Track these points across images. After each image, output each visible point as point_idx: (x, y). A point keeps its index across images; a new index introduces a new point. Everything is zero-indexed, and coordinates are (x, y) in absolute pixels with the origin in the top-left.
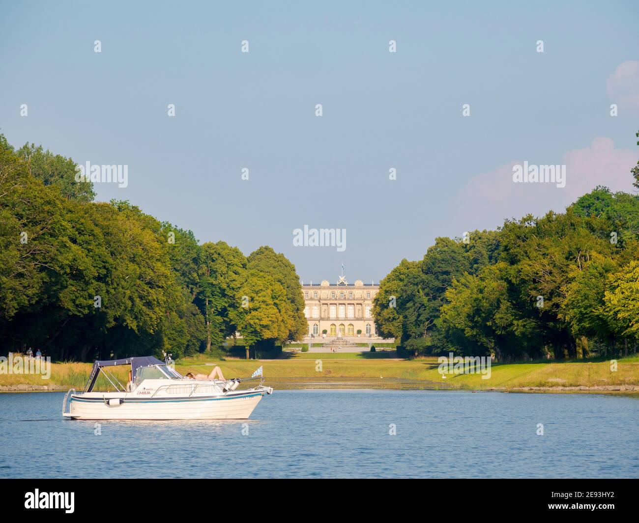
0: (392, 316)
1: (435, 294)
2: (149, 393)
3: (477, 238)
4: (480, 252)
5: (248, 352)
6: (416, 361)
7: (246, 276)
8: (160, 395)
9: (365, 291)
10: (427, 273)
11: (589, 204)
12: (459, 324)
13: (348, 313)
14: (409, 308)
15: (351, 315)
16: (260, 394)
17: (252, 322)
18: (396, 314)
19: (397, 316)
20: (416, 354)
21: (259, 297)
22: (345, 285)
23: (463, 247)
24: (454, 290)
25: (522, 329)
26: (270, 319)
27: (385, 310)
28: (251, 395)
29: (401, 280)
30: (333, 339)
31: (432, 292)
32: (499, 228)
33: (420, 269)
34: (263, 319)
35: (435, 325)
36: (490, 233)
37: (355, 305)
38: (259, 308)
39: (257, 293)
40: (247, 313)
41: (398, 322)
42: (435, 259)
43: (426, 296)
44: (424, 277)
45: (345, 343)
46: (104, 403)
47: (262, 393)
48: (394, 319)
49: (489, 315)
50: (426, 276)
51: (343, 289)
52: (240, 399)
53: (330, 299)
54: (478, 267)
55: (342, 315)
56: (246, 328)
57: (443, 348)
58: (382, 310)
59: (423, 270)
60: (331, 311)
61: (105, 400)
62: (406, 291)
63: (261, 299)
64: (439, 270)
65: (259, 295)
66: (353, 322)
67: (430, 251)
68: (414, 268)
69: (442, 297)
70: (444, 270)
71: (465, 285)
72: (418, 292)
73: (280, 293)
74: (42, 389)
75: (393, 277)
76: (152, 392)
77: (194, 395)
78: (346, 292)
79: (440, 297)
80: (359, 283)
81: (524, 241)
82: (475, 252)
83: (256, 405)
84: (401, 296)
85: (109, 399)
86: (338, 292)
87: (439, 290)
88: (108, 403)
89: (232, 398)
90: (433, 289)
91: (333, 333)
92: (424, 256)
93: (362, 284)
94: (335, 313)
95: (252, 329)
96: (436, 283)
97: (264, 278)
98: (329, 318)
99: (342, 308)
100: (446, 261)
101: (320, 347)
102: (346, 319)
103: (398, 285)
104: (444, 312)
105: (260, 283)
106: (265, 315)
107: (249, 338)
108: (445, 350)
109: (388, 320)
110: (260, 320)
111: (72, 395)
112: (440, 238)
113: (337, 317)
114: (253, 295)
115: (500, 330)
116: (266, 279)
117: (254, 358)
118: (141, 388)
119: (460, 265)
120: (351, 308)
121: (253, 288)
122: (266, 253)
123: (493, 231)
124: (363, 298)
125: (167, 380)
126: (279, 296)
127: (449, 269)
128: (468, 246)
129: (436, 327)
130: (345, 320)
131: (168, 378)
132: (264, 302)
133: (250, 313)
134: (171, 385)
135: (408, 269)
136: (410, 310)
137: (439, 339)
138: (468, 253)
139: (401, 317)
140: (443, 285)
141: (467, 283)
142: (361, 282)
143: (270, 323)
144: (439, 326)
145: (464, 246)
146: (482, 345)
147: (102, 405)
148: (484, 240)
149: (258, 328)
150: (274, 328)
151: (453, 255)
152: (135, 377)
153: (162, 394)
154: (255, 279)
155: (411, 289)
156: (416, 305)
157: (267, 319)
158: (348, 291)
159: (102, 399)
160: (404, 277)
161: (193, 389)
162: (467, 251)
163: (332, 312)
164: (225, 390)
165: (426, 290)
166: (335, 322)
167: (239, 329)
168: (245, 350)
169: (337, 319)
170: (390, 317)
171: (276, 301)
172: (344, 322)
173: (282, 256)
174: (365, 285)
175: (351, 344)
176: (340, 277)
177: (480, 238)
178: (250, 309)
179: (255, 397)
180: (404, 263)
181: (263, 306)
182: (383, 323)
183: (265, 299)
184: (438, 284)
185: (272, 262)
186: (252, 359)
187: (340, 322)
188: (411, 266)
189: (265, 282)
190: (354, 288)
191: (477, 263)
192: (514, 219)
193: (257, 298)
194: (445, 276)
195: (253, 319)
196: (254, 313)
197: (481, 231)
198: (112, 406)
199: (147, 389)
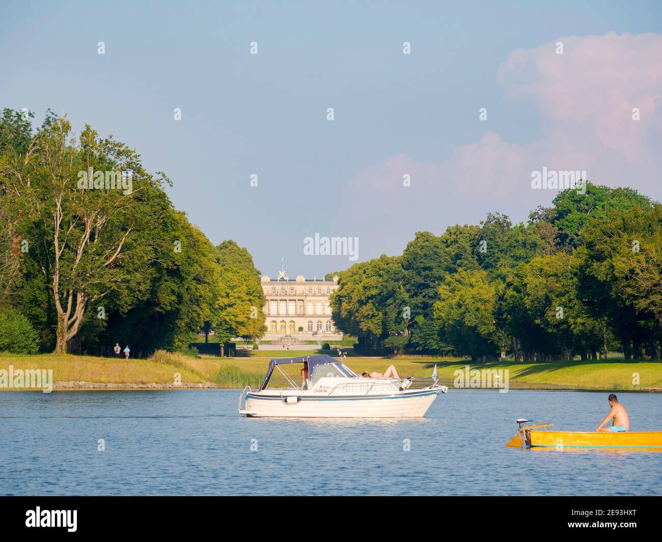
0: (371, 313)
1: (416, 290)
2: (326, 391)
3: (458, 233)
4: (464, 248)
5: (222, 350)
6: (396, 359)
7: (219, 271)
8: (336, 393)
9: (307, 287)
10: (408, 269)
11: (579, 198)
12: (469, 321)
13: (290, 310)
14: (389, 305)
15: (292, 311)
16: (435, 393)
17: (227, 319)
18: (375, 311)
19: (376, 313)
20: (396, 352)
21: (234, 292)
22: (286, 280)
23: (443, 242)
24: (448, 286)
25: (581, 327)
26: (246, 315)
27: (364, 306)
28: (426, 394)
29: (380, 276)
30: (281, 336)
31: (414, 288)
32: (482, 223)
33: (400, 265)
34: (239, 316)
35: (416, 323)
36: (471, 227)
37: (297, 301)
38: (235, 304)
39: (232, 288)
40: (221, 310)
41: (378, 319)
42: (417, 254)
43: (407, 293)
44: (406, 273)
45: (294, 340)
46: (281, 401)
47: (437, 392)
48: (373, 316)
49: (536, 313)
50: (407, 271)
51: (284, 284)
52: (414, 398)
53: (271, 295)
54: (462, 263)
55: (282, 311)
56: (221, 324)
57: (425, 346)
58: (361, 306)
59: (403, 266)
60: (271, 307)
61: (282, 398)
62: (386, 287)
63: (236, 295)
64: (422, 265)
65: (235, 290)
66: (294, 319)
67: (410, 245)
68: (393, 263)
69: (424, 294)
70: (427, 265)
71: (459, 281)
72: (399, 288)
73: (254, 289)
74: (197, 387)
75: (372, 273)
76: (329, 391)
77: (370, 393)
78: (287, 288)
79: (421, 293)
80: (301, 278)
81: (610, 237)
82: (459, 248)
83: (431, 403)
84: (381, 292)
85: (286, 397)
86: (278, 288)
87: (421, 286)
88: (286, 401)
89: (408, 397)
90: (414, 285)
91: (274, 330)
92: (404, 251)
93: (304, 279)
94: (276, 310)
95: (227, 326)
96: (418, 279)
97: (238, 273)
98: (270, 314)
99: (283, 304)
100: (428, 257)
101: (267, 344)
102: (287, 315)
103: (377, 281)
104: (438, 308)
105: (235, 278)
106: (241, 311)
107: (224, 335)
108: (426, 348)
109: (367, 317)
110: (236, 317)
111: (248, 393)
112: (419, 232)
113: (278, 314)
114: (229, 291)
115: (551, 328)
116: (240, 274)
117: (228, 356)
118: (317, 386)
119: (442, 260)
120: (292, 304)
121: (228, 283)
122: (230, 247)
123: (474, 226)
124: (305, 294)
125: (343, 378)
126: (253, 292)
127: (432, 264)
128: (449, 241)
129: (417, 324)
130: (286, 317)
131: (344, 377)
132: (239, 298)
133: (225, 309)
134: (348, 383)
135: (387, 264)
136: (390, 307)
137: (420, 337)
138: (449, 248)
139: (381, 313)
140: (426, 281)
141: (462, 279)
142: (302, 277)
143: (246, 319)
144: (420, 323)
145: (445, 241)
146: (492, 343)
147: (280, 403)
148: (465, 235)
149: (234, 325)
150: (250, 325)
151: (436, 250)
152: (311, 375)
153: (339, 392)
154: (230, 274)
155: (391, 285)
156: (397, 301)
157: (243, 316)
158: (289, 287)
159: (280, 397)
160: (384, 272)
161: (369, 387)
162: (448, 247)
163: (273, 308)
164: (401, 389)
165: (408, 286)
166: (275, 319)
167: (214, 325)
168: (220, 348)
169: (278, 315)
170: (369, 314)
171: (251, 297)
172: (285, 319)
173: (245, 250)
174: (306, 280)
175: (300, 342)
176: (280, 272)
177: (461, 233)
178: (226, 306)
179: (430, 396)
180: (383, 258)
181: (239, 302)
182: (362, 320)
183: (240, 295)
184: (420, 280)
185: (237, 256)
186: (226, 357)
187: (281, 319)
188: (391, 261)
189: (239, 278)
190: (295, 284)
191: (460, 259)
192: (498, 213)
193: (232, 294)
194: (427, 272)
195: (228, 316)
196: (229, 309)
197: (462, 226)
198: (290, 404)
199: (324, 388)
